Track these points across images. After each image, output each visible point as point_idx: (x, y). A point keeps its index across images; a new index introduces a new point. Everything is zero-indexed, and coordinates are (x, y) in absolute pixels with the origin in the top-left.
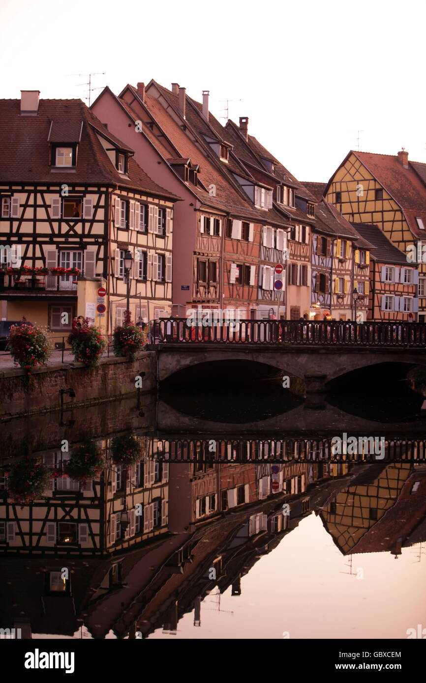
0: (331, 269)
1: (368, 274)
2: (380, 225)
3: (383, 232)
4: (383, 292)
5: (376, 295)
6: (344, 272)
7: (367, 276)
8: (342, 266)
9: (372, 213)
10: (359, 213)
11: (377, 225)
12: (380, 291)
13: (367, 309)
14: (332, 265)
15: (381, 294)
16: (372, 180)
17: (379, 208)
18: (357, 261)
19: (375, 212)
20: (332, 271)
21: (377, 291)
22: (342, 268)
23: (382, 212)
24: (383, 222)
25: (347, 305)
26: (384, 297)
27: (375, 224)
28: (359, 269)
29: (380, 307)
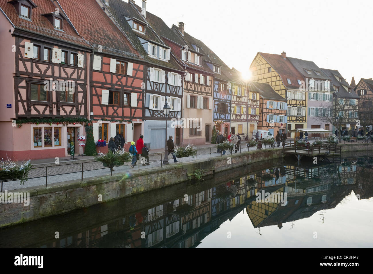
0: (231, 101)
1: (258, 104)
2: (270, 84)
3: (271, 87)
4: (268, 113)
5: (264, 115)
6: (242, 103)
7: (258, 106)
8: (239, 100)
9: (267, 78)
10: (261, 79)
11: (269, 84)
12: (266, 113)
13: (258, 121)
14: (231, 99)
15: (267, 114)
16: (267, 63)
17: (270, 76)
18: (251, 97)
19: (268, 78)
20: (231, 102)
21: (264, 113)
22: (239, 101)
23: (271, 77)
24: (271, 82)
25: (244, 120)
26: (268, 116)
27: (268, 83)
28: (252, 102)
29: (266, 120)
